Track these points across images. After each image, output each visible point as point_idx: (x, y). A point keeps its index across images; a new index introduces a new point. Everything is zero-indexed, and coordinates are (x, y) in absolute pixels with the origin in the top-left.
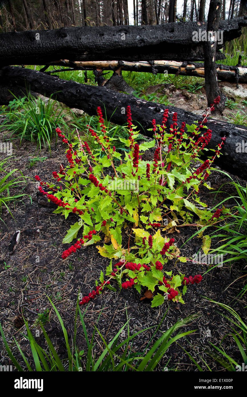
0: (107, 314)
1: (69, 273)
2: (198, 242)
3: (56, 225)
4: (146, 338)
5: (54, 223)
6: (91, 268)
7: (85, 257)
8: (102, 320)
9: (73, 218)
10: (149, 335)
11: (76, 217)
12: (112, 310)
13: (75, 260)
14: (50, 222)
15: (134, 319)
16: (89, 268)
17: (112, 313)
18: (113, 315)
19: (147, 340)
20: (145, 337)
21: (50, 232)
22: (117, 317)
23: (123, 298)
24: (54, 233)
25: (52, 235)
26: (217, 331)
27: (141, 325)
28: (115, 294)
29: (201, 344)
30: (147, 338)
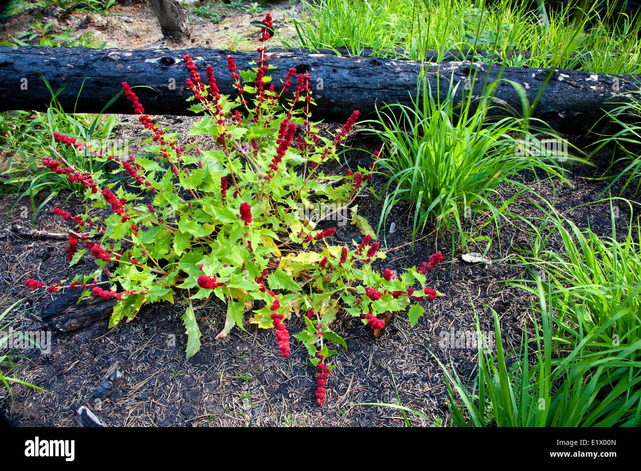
0: (361, 384)
1: (252, 388)
2: (354, 231)
3: (136, 343)
4: (423, 368)
5: (130, 343)
6: (272, 355)
7: (247, 349)
8: (364, 396)
9: (156, 312)
10: (422, 362)
11: (160, 307)
12: (359, 375)
13: (236, 365)
14: (121, 347)
15: (390, 361)
16: (269, 357)
17: (363, 378)
18: (368, 379)
19: (426, 367)
20: (421, 367)
21: (140, 362)
22: (373, 376)
23: (354, 353)
24: (150, 358)
25: (149, 362)
26: (464, 303)
27: (403, 360)
28: (340, 356)
29: (467, 327)
30: (423, 366)
